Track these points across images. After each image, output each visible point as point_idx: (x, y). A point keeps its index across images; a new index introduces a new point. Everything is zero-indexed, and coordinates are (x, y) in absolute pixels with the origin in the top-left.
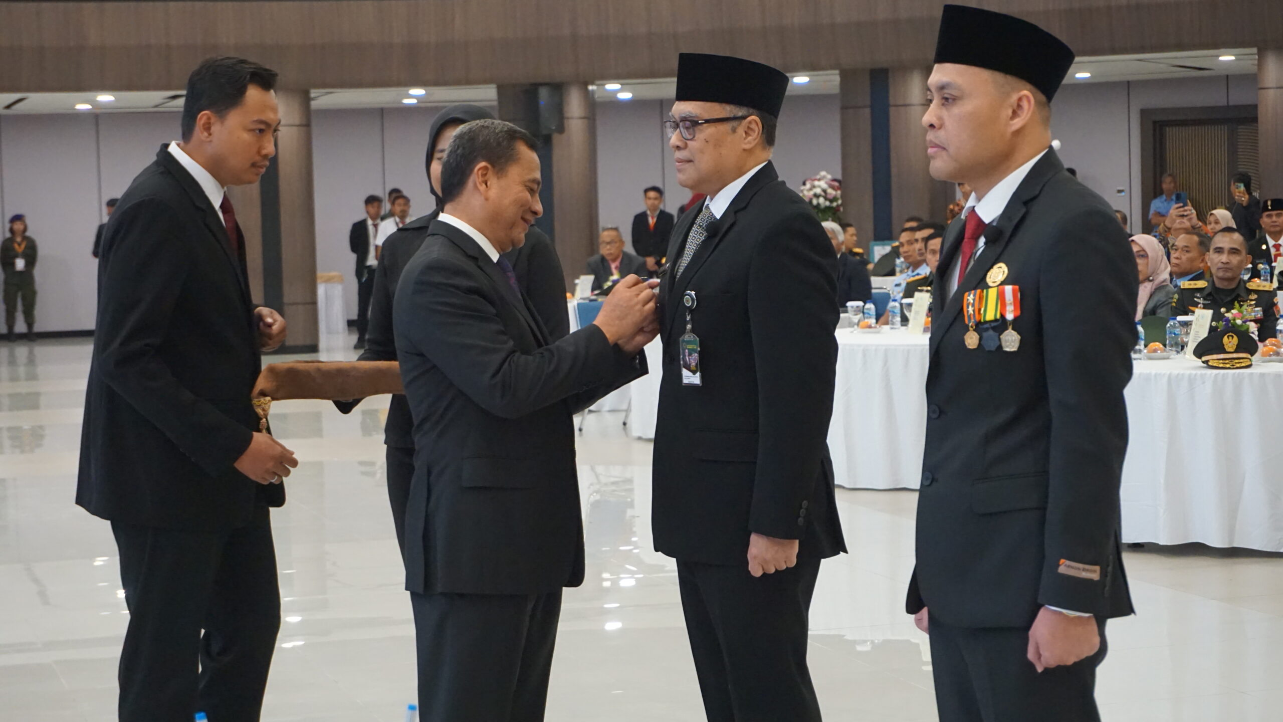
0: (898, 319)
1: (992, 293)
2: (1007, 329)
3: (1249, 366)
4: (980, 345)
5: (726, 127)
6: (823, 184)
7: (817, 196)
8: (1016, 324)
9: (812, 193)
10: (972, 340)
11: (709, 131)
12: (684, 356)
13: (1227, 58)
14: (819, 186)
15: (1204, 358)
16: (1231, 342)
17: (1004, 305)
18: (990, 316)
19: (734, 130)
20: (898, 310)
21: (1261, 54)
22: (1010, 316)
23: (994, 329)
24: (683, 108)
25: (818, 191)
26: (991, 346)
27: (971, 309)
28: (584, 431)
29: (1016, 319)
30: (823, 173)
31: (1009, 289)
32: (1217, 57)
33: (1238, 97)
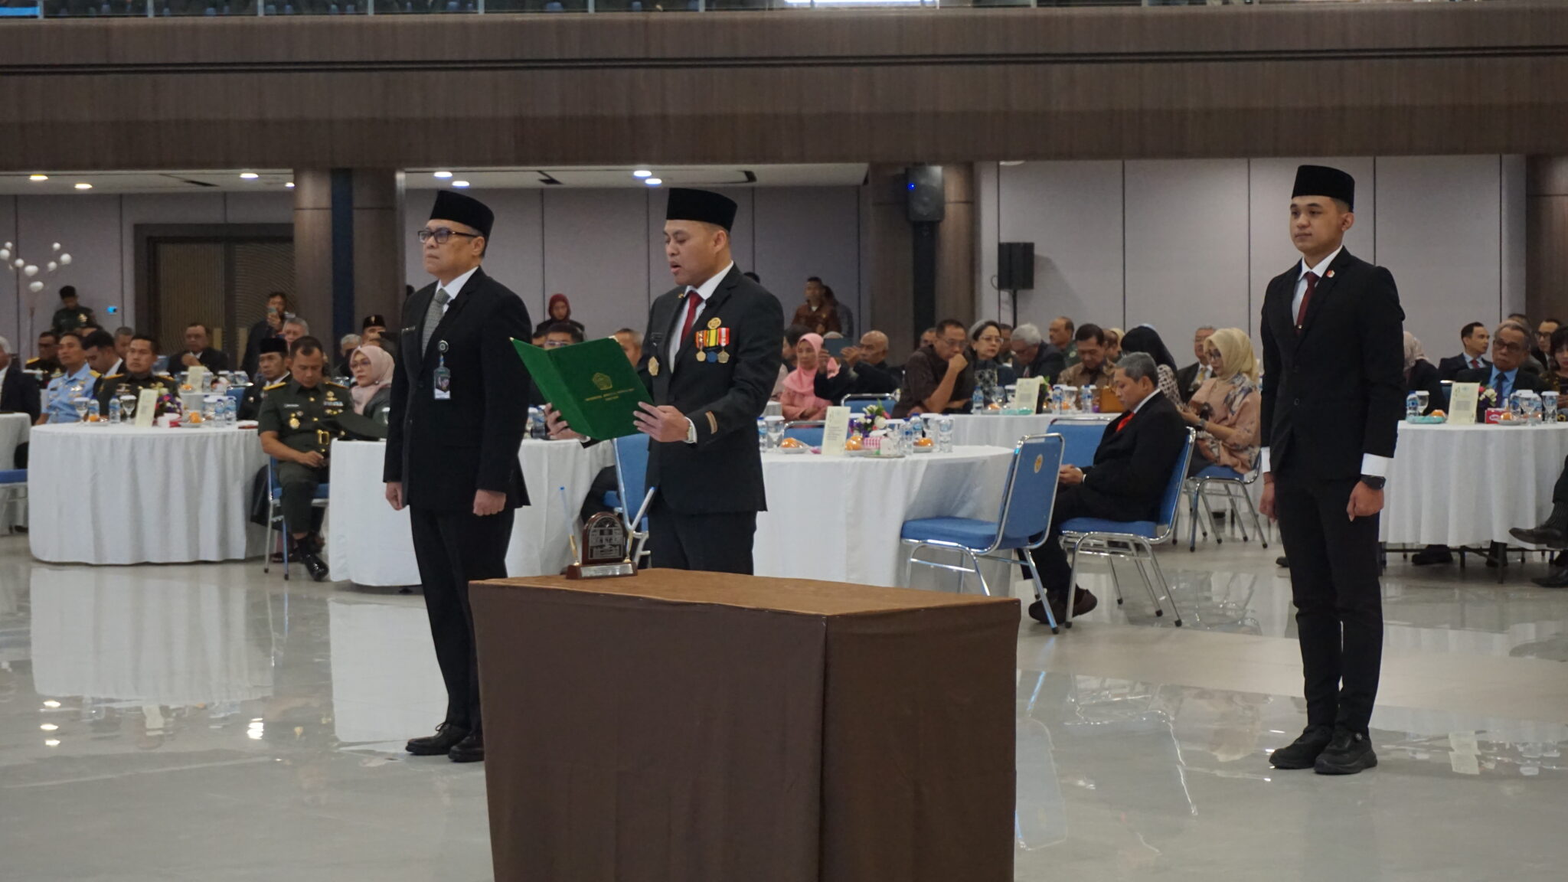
1: (713, 333)
2: (721, 351)
4: (706, 360)
5: (464, 239)
8: (726, 348)
10: (701, 356)
11: (454, 240)
12: (437, 381)
13: (248, 176)
17: (720, 337)
18: (712, 343)
19: (469, 243)
21: (299, 174)
22: (723, 344)
23: (714, 351)
24: (434, 224)
26: (712, 360)
27: (701, 340)
29: (727, 346)
31: (724, 330)
32: (239, 174)
33: (239, 215)
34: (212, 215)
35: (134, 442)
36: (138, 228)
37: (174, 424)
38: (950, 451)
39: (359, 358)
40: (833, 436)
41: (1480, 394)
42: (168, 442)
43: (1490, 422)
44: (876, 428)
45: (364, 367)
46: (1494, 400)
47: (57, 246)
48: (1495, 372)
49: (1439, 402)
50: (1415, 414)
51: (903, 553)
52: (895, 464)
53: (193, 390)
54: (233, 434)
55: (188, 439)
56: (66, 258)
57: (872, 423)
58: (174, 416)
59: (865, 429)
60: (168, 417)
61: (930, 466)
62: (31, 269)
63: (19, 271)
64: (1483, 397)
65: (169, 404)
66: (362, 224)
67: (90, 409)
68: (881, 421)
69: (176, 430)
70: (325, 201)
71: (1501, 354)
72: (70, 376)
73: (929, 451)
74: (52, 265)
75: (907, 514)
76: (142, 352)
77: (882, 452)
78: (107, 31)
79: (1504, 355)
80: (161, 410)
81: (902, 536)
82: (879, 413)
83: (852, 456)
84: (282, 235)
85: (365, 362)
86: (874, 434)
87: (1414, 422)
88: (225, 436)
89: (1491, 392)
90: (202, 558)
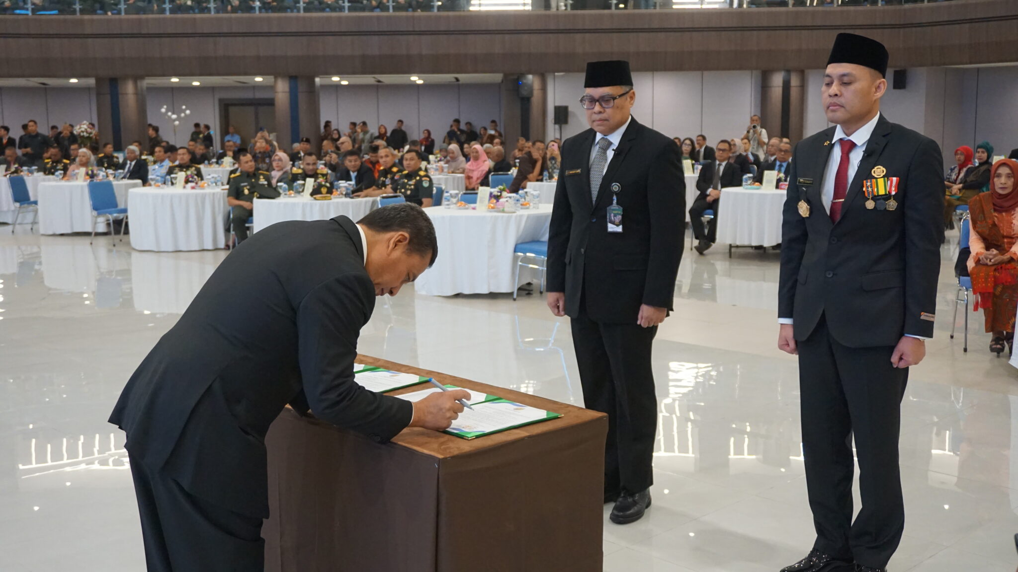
0: (170, 183)
3: (331, 199)
4: (875, 207)
6: (85, 127)
7: (83, 132)
9: (80, 130)
10: (870, 205)
13: (259, 79)
14: (83, 128)
15: (314, 196)
16: (324, 190)
20: (170, 179)
21: (276, 78)
23: (884, 199)
25: (83, 129)
27: (870, 189)
28: (15, 232)
30: (85, 122)
32: (254, 78)
33: (259, 95)
34: (249, 95)
35: (172, 197)
36: (220, 100)
37: (193, 188)
38: (538, 208)
39: (277, 158)
40: (482, 202)
41: (778, 175)
42: (188, 196)
43: (781, 189)
44: (502, 198)
45: (280, 163)
46: (783, 178)
47: (184, 107)
48: (778, 163)
49: (759, 179)
50: (746, 185)
51: (515, 259)
52: (511, 216)
53: (226, 167)
54: (217, 193)
55: (196, 195)
56: (188, 112)
57: (501, 195)
58: (193, 184)
59: (497, 198)
60: (190, 185)
61: (529, 217)
62: (174, 116)
63: (170, 117)
64: (778, 177)
65: (190, 179)
66: (302, 99)
67: (157, 181)
68: (505, 194)
69: (194, 191)
70: (287, 89)
71: (781, 155)
72: (160, 164)
73: (528, 208)
74: (183, 115)
75: (517, 241)
76: (183, 154)
77: (506, 209)
78: (195, 19)
79: (783, 155)
80: (187, 181)
81: (515, 251)
82: (504, 190)
83: (491, 212)
84: (270, 103)
85: (280, 160)
86: (501, 200)
87: (747, 189)
88: (214, 194)
89: (782, 175)
90: (205, 248)
